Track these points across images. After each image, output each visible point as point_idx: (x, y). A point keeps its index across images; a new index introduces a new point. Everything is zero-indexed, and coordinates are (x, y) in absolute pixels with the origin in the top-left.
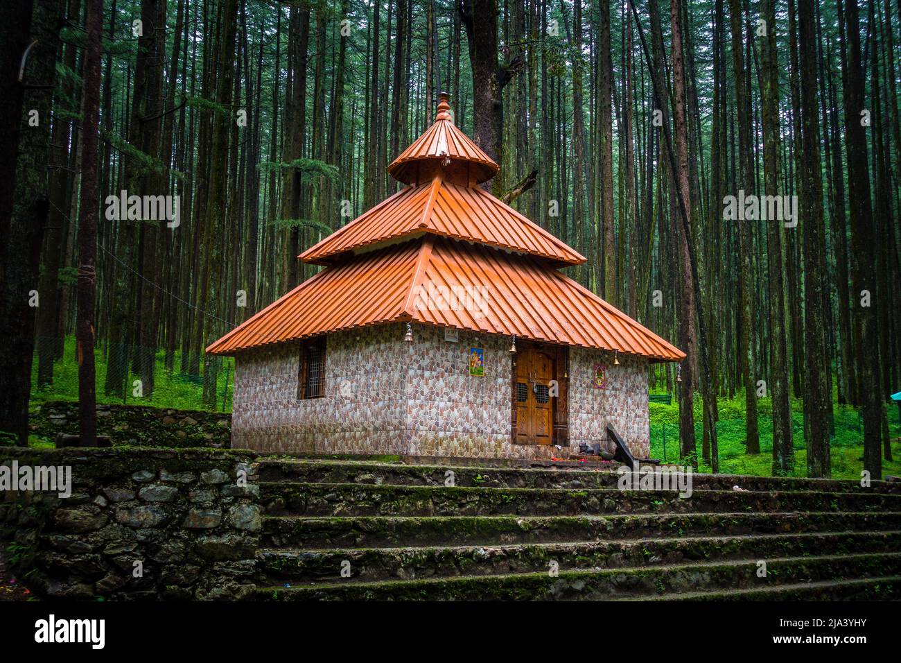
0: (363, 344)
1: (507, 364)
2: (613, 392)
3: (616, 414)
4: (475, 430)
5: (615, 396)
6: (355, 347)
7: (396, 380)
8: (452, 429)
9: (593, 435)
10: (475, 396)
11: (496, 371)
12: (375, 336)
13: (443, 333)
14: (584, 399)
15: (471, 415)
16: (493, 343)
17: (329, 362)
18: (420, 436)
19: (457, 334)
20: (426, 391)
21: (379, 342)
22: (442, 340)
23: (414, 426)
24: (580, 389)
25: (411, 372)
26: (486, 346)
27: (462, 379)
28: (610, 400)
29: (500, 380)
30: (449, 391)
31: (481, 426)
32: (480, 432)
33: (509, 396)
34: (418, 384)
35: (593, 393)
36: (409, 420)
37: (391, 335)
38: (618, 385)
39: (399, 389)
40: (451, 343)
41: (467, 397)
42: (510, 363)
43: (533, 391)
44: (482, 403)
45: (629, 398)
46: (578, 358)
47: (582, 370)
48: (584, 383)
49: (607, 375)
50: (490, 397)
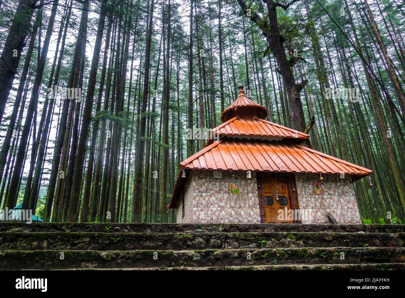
1: (254, 186)
2: (329, 196)
3: (333, 208)
4: (236, 221)
5: (331, 198)
9: (318, 220)
10: (235, 203)
11: (247, 190)
13: (213, 174)
14: (309, 201)
15: (233, 213)
16: (244, 177)
19: (221, 174)
20: (204, 203)
22: (212, 178)
24: (305, 196)
25: (194, 194)
26: (239, 178)
27: (226, 196)
28: (328, 200)
29: (250, 195)
30: (218, 202)
31: (240, 219)
32: (240, 222)
33: (257, 202)
34: (199, 200)
35: (315, 198)
36: (195, 218)
38: (332, 192)
40: (218, 178)
41: (230, 204)
42: (256, 185)
44: (240, 207)
45: (341, 199)
46: (301, 180)
47: (305, 186)
48: (308, 193)
49: (323, 187)
50: (245, 204)
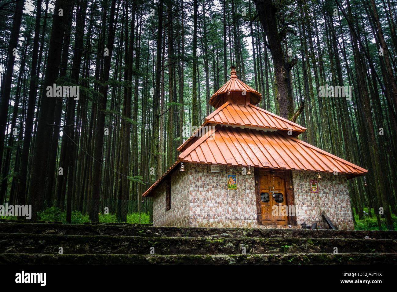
1: (252, 183)
2: (324, 195)
3: (328, 206)
4: (233, 218)
5: (326, 196)
7: (187, 194)
8: (219, 218)
9: (313, 218)
10: (232, 200)
11: (245, 186)
13: (210, 168)
14: (305, 199)
15: (230, 210)
17: (172, 191)
18: (198, 222)
19: (218, 168)
20: (201, 198)
22: (209, 172)
23: (194, 217)
24: (301, 194)
25: (192, 189)
26: (237, 173)
27: (223, 191)
28: (323, 199)
29: (248, 191)
30: (215, 197)
31: (237, 216)
32: (237, 219)
33: (254, 199)
34: (196, 195)
35: (310, 196)
36: (191, 214)
38: (327, 191)
40: (215, 173)
41: (227, 200)
42: (253, 181)
43: (273, 197)
44: (237, 203)
45: (336, 198)
46: (298, 177)
47: (302, 183)
48: (304, 190)
49: (319, 185)
50: (242, 200)
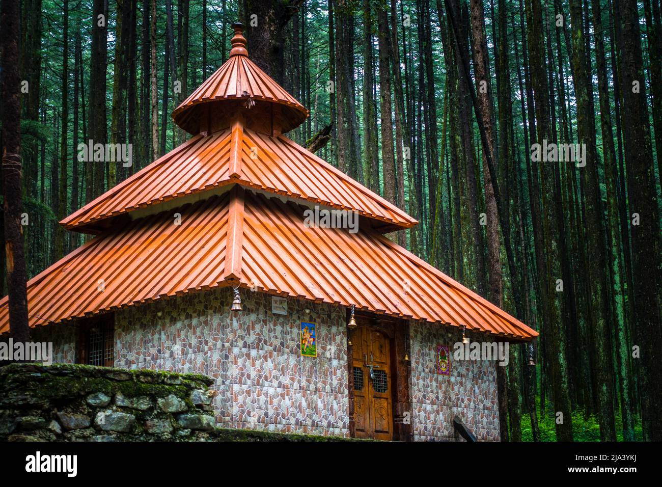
0: (167, 321)
1: (342, 343)
2: (459, 379)
3: (463, 405)
4: (309, 422)
5: (461, 383)
6: (154, 324)
7: (215, 362)
8: (284, 421)
9: (439, 430)
10: (308, 381)
12: (184, 310)
13: (270, 303)
14: (427, 386)
15: (304, 404)
16: (325, 317)
17: (119, 345)
19: (285, 305)
20: (253, 374)
21: (189, 317)
22: (269, 312)
23: (241, 416)
24: (423, 374)
25: (236, 350)
26: (318, 320)
27: (293, 360)
28: (456, 388)
29: (335, 363)
30: (278, 374)
31: (316, 418)
32: (315, 425)
33: (345, 381)
34: (244, 365)
35: (437, 380)
36: (235, 410)
37: (206, 307)
38: (463, 371)
39: (221, 372)
40: (279, 315)
41: (299, 382)
42: (345, 341)
43: (370, 377)
44: (316, 390)
45: (476, 386)
46: (419, 336)
47: (424, 351)
48: (427, 367)
49: (452, 357)
50: (324, 382)
